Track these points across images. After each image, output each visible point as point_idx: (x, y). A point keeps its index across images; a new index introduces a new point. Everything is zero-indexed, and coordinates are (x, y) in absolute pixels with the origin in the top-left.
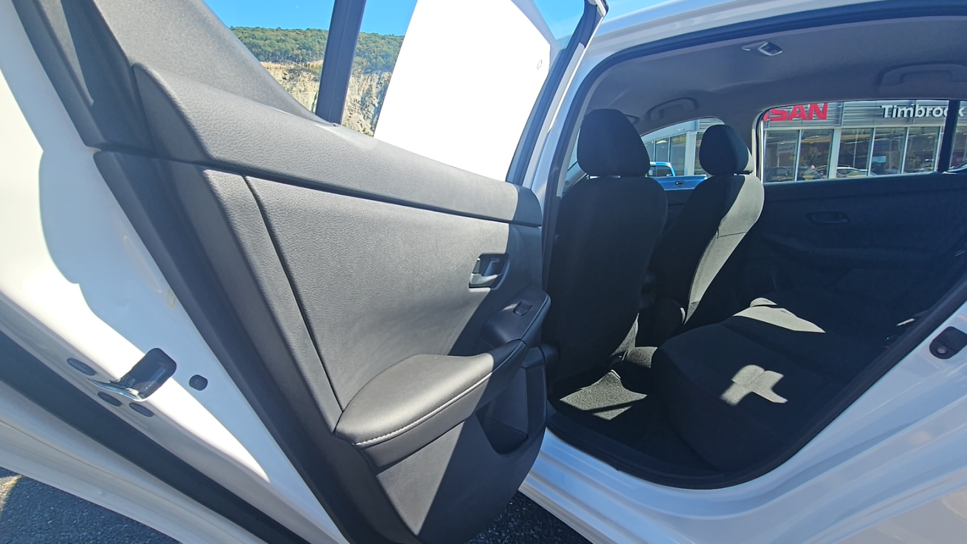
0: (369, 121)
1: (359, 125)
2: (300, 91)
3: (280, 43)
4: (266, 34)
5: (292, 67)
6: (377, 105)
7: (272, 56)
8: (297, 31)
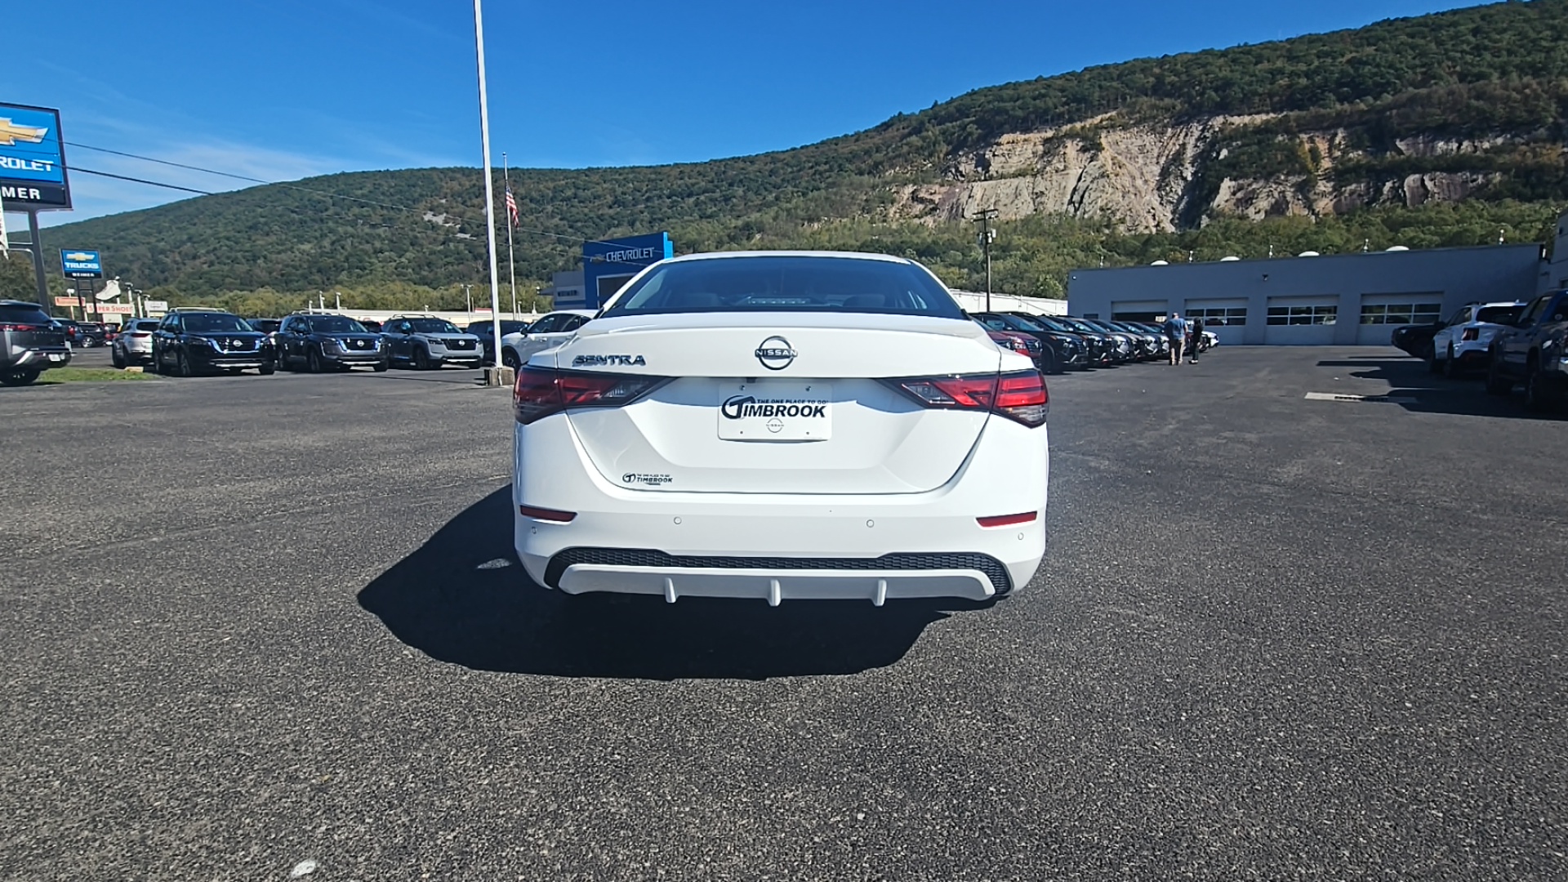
0: (1170, 208)
1: (1150, 217)
2: (1057, 172)
3: (1038, 101)
4: (1019, 91)
5: (1050, 134)
6: (1190, 178)
7: (1022, 123)
8: (1069, 77)
